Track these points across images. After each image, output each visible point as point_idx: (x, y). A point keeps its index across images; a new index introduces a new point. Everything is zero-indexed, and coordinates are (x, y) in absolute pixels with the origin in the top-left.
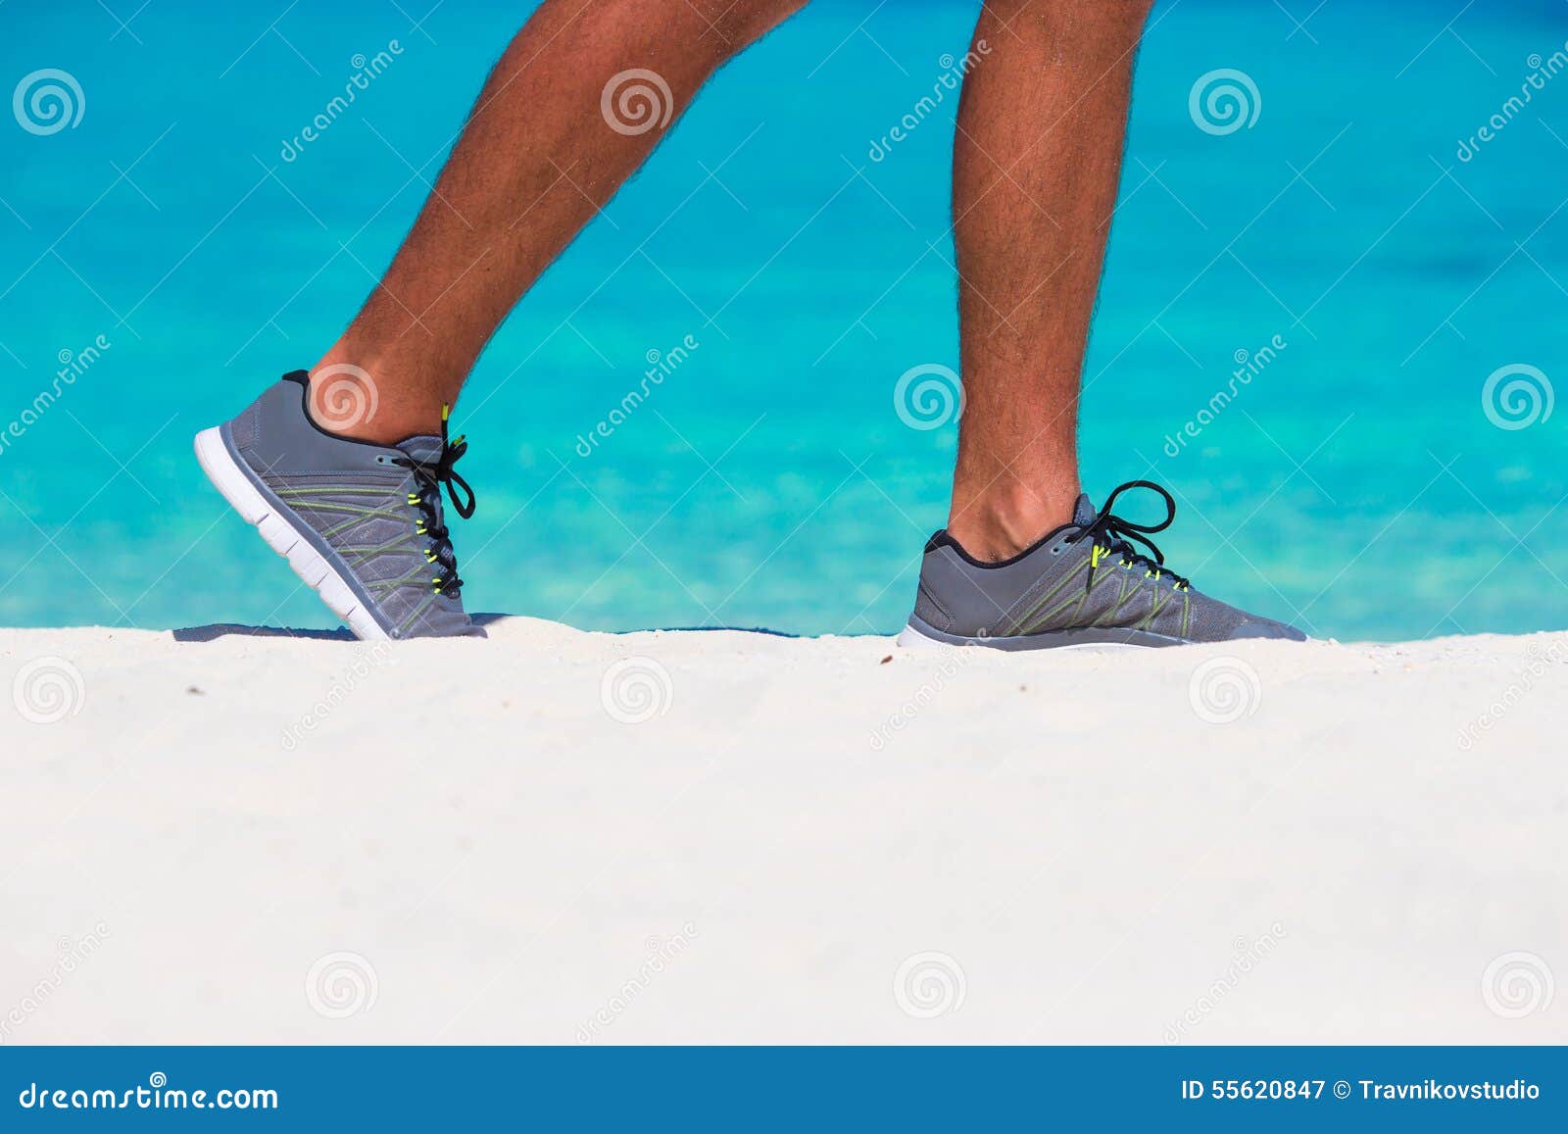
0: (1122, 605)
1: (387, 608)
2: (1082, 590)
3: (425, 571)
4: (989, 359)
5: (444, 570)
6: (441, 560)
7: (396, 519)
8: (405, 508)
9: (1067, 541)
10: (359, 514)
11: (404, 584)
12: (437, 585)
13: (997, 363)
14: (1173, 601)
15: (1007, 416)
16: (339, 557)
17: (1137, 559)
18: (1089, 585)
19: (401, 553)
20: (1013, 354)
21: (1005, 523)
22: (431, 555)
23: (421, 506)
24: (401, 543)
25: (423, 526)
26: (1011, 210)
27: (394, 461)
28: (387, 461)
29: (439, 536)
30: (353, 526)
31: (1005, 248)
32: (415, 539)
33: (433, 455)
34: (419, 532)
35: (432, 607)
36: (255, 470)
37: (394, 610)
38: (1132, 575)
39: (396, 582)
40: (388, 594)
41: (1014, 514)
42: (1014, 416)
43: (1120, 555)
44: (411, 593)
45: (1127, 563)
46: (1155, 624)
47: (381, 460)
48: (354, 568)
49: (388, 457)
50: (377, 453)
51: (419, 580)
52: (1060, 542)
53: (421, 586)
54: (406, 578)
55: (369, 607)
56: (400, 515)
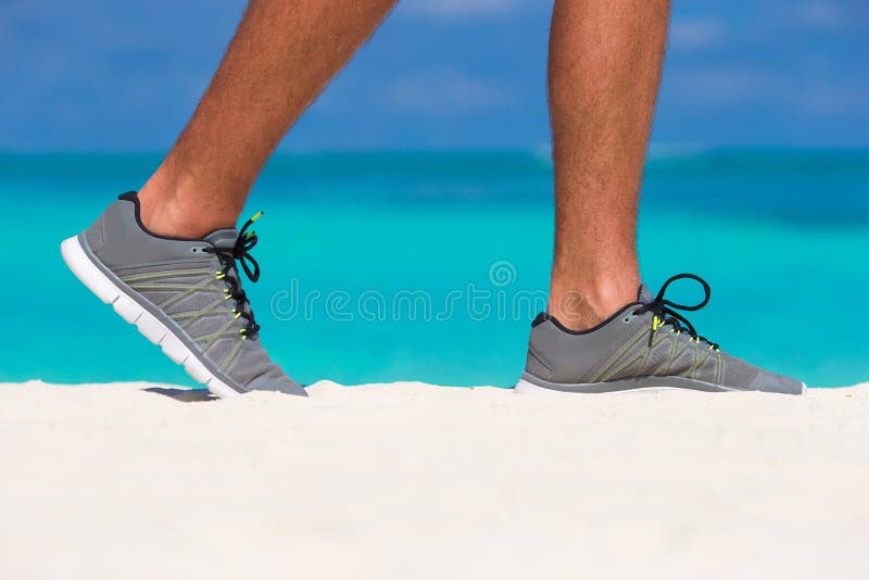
0: (674, 359)
1: (210, 355)
2: (646, 348)
3: (234, 325)
4: (578, 188)
5: (247, 321)
6: (244, 315)
7: (209, 291)
8: (215, 282)
9: (634, 314)
10: (183, 290)
11: (221, 336)
12: (244, 334)
13: (583, 191)
14: (710, 357)
15: (591, 229)
16: (173, 322)
17: (682, 330)
18: (650, 345)
19: (215, 314)
20: (595, 185)
21: (591, 303)
22: (237, 313)
23: (227, 279)
24: (215, 308)
25: (229, 293)
26: (594, 83)
27: (204, 250)
28: (199, 251)
29: (240, 298)
30: (180, 300)
31: (590, 109)
32: (224, 304)
33: (231, 242)
34: (227, 298)
35: (242, 350)
36: (107, 266)
37: (216, 355)
38: (680, 339)
39: (216, 335)
40: (210, 345)
41: (597, 297)
42: (596, 229)
43: (671, 326)
44: (227, 342)
45: (676, 331)
46: (698, 374)
47: (195, 250)
48: (185, 328)
49: (199, 247)
50: (192, 245)
51: (230, 332)
52: (629, 315)
53: (233, 335)
54: (220, 332)
55: (198, 355)
56: (212, 287)
